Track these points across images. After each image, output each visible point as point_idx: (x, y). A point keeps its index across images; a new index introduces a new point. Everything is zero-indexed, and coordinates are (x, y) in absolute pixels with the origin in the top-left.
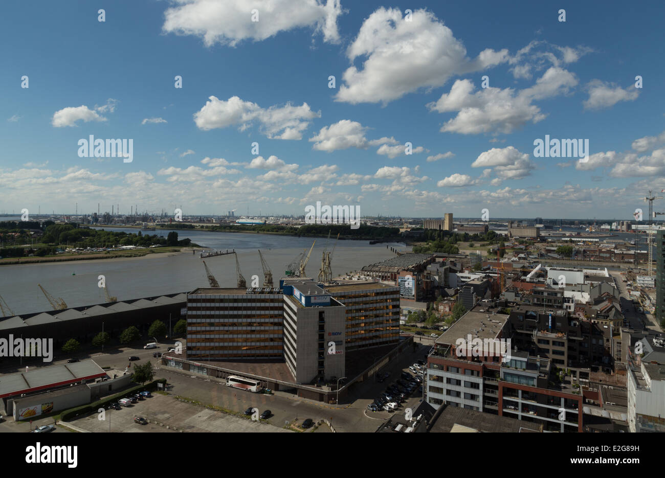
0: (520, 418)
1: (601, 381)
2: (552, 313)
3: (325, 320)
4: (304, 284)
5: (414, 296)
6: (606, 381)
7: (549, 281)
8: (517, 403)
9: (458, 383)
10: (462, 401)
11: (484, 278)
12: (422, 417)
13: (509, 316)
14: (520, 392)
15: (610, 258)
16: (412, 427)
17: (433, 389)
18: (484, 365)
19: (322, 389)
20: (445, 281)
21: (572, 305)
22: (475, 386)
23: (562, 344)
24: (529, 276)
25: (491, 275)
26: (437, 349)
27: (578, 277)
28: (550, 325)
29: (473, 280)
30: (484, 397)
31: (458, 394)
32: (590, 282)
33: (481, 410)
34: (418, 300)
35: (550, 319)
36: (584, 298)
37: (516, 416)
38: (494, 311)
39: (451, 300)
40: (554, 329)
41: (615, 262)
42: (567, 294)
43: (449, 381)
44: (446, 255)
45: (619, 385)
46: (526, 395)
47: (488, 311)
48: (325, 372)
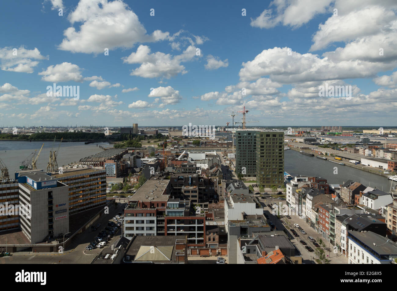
0: (176, 234)
1: (213, 207)
2: (191, 176)
3: (53, 197)
4: (36, 174)
5: (115, 174)
6: (215, 207)
7: (189, 159)
8: (174, 227)
9: (143, 222)
10: (145, 232)
11: (156, 160)
12: (121, 246)
13: (170, 180)
14: (176, 220)
15: (217, 145)
16: (115, 254)
17: (128, 229)
18: (157, 209)
19: (52, 244)
20: (134, 164)
21: (200, 171)
22: (152, 222)
23: (196, 192)
24: (180, 157)
25: (160, 158)
26: (130, 205)
27: (202, 156)
28: (190, 182)
29: (150, 162)
30: (157, 227)
31: (143, 228)
32: (208, 158)
33: (155, 235)
34: (118, 177)
35: (190, 179)
36: (205, 166)
37: (174, 234)
38: (162, 178)
39: (138, 175)
40: (192, 184)
41: (219, 147)
42: (198, 165)
43: (137, 222)
44: (134, 148)
45: (221, 208)
46: (179, 222)
47: (158, 178)
48: (53, 232)
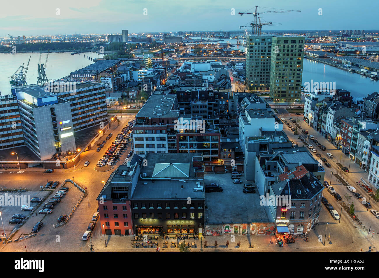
0: (189, 152)
1: (225, 123)
2: (199, 89)
3: (56, 114)
4: (33, 89)
5: (111, 89)
6: (227, 123)
7: (192, 71)
8: (187, 144)
9: (153, 139)
10: (156, 150)
11: (155, 72)
12: (137, 163)
13: (176, 94)
14: (188, 137)
15: (221, 54)
16: (132, 171)
17: (138, 146)
18: (167, 126)
19: (62, 161)
20: (131, 77)
21: (207, 84)
22: (162, 139)
23: (206, 107)
24: (180, 68)
25: (159, 70)
26: (137, 121)
28: (199, 97)
29: (149, 74)
30: (169, 144)
31: (153, 146)
32: (214, 69)
33: (167, 152)
35: (199, 93)
36: (212, 78)
37: (186, 152)
38: (167, 93)
39: (137, 89)
40: (201, 99)
41: (224, 56)
42: (204, 77)
43: (147, 139)
44: (127, 59)
45: (233, 124)
46: (191, 139)
47: (163, 93)
48: (61, 149)
